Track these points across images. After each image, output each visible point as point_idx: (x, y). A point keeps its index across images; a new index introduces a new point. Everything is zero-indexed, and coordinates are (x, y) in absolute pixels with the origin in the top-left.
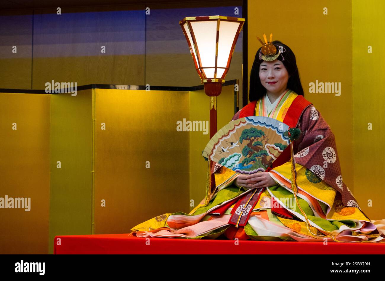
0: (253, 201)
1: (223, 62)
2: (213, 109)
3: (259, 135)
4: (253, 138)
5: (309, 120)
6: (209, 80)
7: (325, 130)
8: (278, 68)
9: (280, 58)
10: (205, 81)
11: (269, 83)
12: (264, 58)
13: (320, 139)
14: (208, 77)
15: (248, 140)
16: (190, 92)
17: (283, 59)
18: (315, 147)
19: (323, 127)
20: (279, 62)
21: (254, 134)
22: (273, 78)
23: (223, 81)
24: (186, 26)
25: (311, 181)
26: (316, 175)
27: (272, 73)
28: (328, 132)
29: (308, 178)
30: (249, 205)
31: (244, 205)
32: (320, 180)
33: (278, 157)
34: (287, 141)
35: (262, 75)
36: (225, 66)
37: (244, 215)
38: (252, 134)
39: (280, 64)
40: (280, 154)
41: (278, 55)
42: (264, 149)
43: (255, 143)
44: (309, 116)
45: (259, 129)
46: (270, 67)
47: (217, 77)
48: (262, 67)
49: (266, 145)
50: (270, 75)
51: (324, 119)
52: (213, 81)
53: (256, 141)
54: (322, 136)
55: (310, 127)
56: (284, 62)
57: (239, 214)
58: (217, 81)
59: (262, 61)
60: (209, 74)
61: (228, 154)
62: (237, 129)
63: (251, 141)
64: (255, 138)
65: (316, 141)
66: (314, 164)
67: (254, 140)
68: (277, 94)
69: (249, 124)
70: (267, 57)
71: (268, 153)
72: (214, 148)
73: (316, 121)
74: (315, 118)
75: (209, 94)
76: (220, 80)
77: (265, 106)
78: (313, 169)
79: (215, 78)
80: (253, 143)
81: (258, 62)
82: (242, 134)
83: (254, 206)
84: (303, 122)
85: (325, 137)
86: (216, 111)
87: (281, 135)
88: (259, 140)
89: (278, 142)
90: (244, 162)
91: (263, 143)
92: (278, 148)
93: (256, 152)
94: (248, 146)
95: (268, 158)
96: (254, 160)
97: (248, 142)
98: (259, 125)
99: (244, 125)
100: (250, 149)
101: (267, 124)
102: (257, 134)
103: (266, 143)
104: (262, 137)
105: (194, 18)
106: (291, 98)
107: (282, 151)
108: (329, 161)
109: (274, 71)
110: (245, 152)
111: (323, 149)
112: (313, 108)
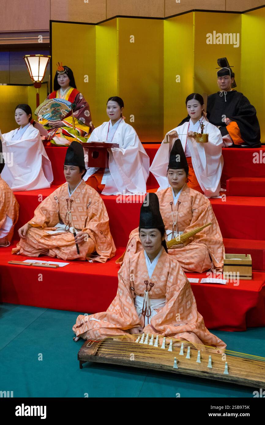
1: (42, 74)
2: (38, 93)
4: (56, 107)
5: (79, 99)
6: (36, 82)
7: (85, 103)
8: (65, 77)
9: (65, 73)
10: (34, 82)
11: (62, 83)
12: (59, 73)
13: (83, 107)
14: (35, 80)
16: (28, 86)
17: (67, 73)
18: (81, 110)
19: (84, 102)
20: (65, 74)
22: (63, 81)
23: (42, 82)
24: (26, 59)
25: (80, 124)
26: (82, 122)
27: (62, 79)
29: (79, 122)
30: (54, 132)
32: (83, 123)
33: (66, 115)
34: (70, 109)
35: (59, 80)
36: (43, 75)
38: (56, 105)
39: (66, 75)
41: (65, 71)
42: (60, 112)
44: (79, 97)
45: (58, 104)
46: (62, 76)
47: (39, 80)
48: (58, 76)
50: (61, 80)
51: (85, 99)
52: (38, 82)
53: (57, 108)
54: (84, 106)
55: (79, 102)
56: (67, 75)
58: (39, 82)
59: (58, 74)
60: (36, 79)
61: (45, 113)
62: (50, 103)
63: (55, 108)
65: (81, 108)
66: (81, 117)
67: (56, 108)
68: (65, 88)
70: (60, 72)
71: (62, 113)
72: (39, 110)
73: (82, 99)
74: (81, 98)
75: (36, 87)
76: (40, 81)
77: (61, 93)
78: (80, 119)
79: (38, 81)
80: (56, 109)
81: (57, 74)
82: (51, 106)
84: (76, 100)
85: (85, 106)
86: (39, 94)
87: (68, 106)
88: (59, 108)
89: (67, 109)
90: (52, 117)
91: (60, 109)
92: (67, 112)
93: (57, 113)
94: (54, 110)
95: (62, 116)
96: (56, 116)
97: (54, 109)
98: (59, 102)
99: (52, 102)
100: (54, 111)
101: (62, 101)
102: (58, 106)
103: (62, 109)
104: (60, 107)
105: (29, 55)
106: (71, 90)
107: (68, 113)
108: (87, 116)
109: (63, 78)
110: (52, 113)
111: (84, 111)
112: (81, 94)
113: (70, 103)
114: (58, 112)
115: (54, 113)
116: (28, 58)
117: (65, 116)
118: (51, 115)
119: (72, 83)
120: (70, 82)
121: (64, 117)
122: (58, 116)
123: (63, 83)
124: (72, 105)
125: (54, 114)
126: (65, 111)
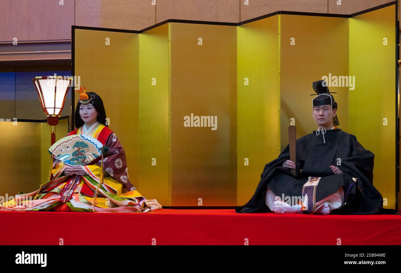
0: (73, 187)
3: (85, 146)
4: (81, 147)
6: (50, 116)
7: (120, 148)
8: (89, 108)
9: (91, 102)
10: (48, 116)
11: (85, 117)
15: (78, 148)
17: (93, 103)
19: (119, 146)
20: (90, 105)
21: (82, 145)
24: (36, 82)
28: (122, 150)
30: (72, 190)
31: (68, 191)
33: (92, 161)
35: (81, 112)
37: (69, 195)
38: (81, 145)
40: (93, 160)
41: (90, 100)
42: (85, 155)
43: (81, 150)
44: (112, 139)
45: (86, 143)
46: (85, 107)
47: (55, 114)
48: (80, 108)
49: (87, 153)
50: (85, 112)
51: (120, 142)
52: (53, 116)
53: (82, 149)
55: (112, 146)
56: (93, 105)
57: (65, 195)
59: (81, 103)
61: (63, 153)
62: (73, 140)
63: (80, 149)
64: (82, 147)
66: (109, 167)
67: (81, 148)
69: (81, 139)
70: (83, 101)
71: (87, 158)
72: (57, 147)
73: (115, 142)
75: (51, 124)
77: (83, 131)
78: (107, 169)
80: (80, 150)
82: (76, 144)
83: (74, 191)
84: (108, 143)
85: (119, 152)
87: (98, 149)
88: (84, 149)
89: (95, 153)
90: (71, 160)
91: (86, 151)
92: (94, 156)
93: (80, 156)
94: (77, 151)
95: (86, 161)
96: (77, 160)
97: (77, 149)
98: (87, 140)
99: (78, 139)
100: (77, 153)
101: (92, 141)
102: (84, 146)
103: (88, 151)
104: (87, 148)
105: (41, 77)
106: (101, 128)
107: (95, 158)
108: (117, 167)
109: (87, 110)
110: (74, 154)
111: (116, 160)
112: (114, 134)
113: (100, 145)
114: (81, 154)
115: (77, 155)
116: (39, 80)
117: (90, 162)
118: (71, 157)
119: (101, 118)
120: (98, 116)
121: (88, 163)
122: (81, 160)
123: (87, 117)
124: (103, 147)
125: (75, 157)
126: (92, 156)
